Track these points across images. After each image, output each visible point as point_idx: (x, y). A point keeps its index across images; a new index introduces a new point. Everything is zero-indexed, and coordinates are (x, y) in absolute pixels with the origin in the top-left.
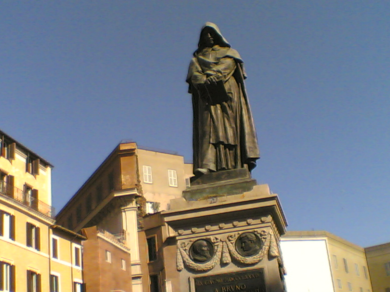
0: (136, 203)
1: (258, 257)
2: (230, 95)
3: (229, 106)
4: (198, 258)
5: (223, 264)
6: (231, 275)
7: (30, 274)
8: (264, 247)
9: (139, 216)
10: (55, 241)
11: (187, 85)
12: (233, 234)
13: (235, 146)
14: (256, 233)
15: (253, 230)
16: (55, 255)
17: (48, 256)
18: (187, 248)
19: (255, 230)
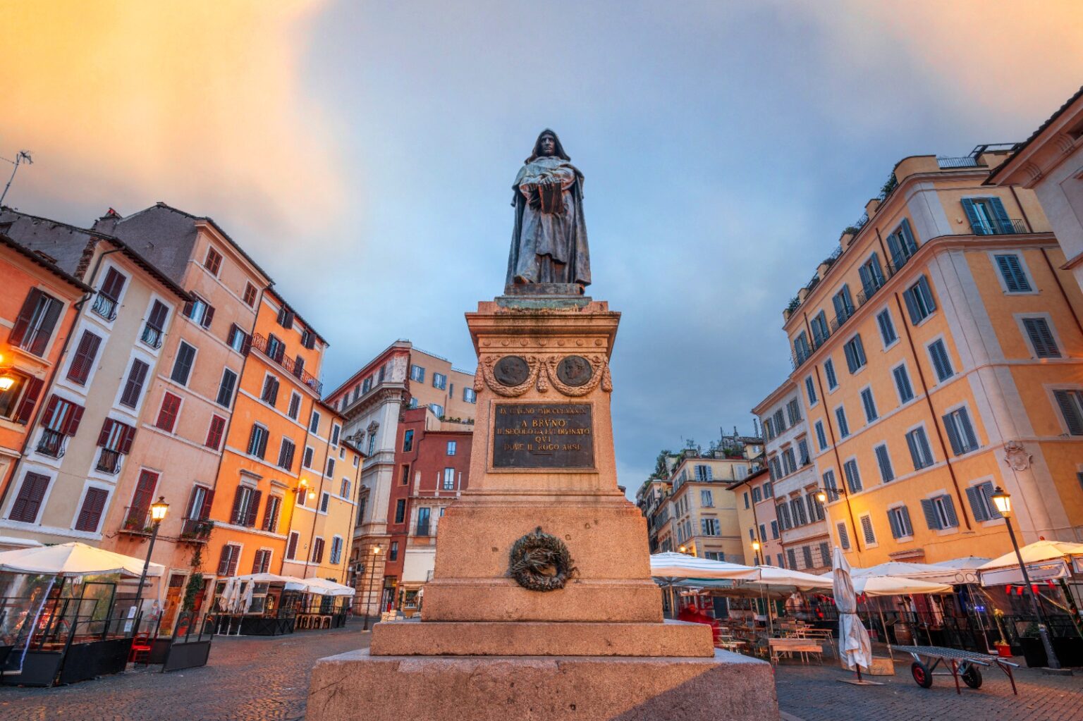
0: (402, 397)
1: (587, 387)
2: (565, 207)
3: (562, 218)
4: (505, 378)
5: (542, 391)
6: (551, 406)
7: (286, 443)
8: (596, 376)
9: (402, 409)
10: (316, 417)
11: (513, 193)
12: (556, 355)
13: (564, 264)
14: (586, 358)
15: (582, 355)
16: (314, 430)
17: (306, 429)
18: (494, 364)
19: (586, 354)
